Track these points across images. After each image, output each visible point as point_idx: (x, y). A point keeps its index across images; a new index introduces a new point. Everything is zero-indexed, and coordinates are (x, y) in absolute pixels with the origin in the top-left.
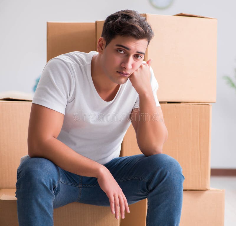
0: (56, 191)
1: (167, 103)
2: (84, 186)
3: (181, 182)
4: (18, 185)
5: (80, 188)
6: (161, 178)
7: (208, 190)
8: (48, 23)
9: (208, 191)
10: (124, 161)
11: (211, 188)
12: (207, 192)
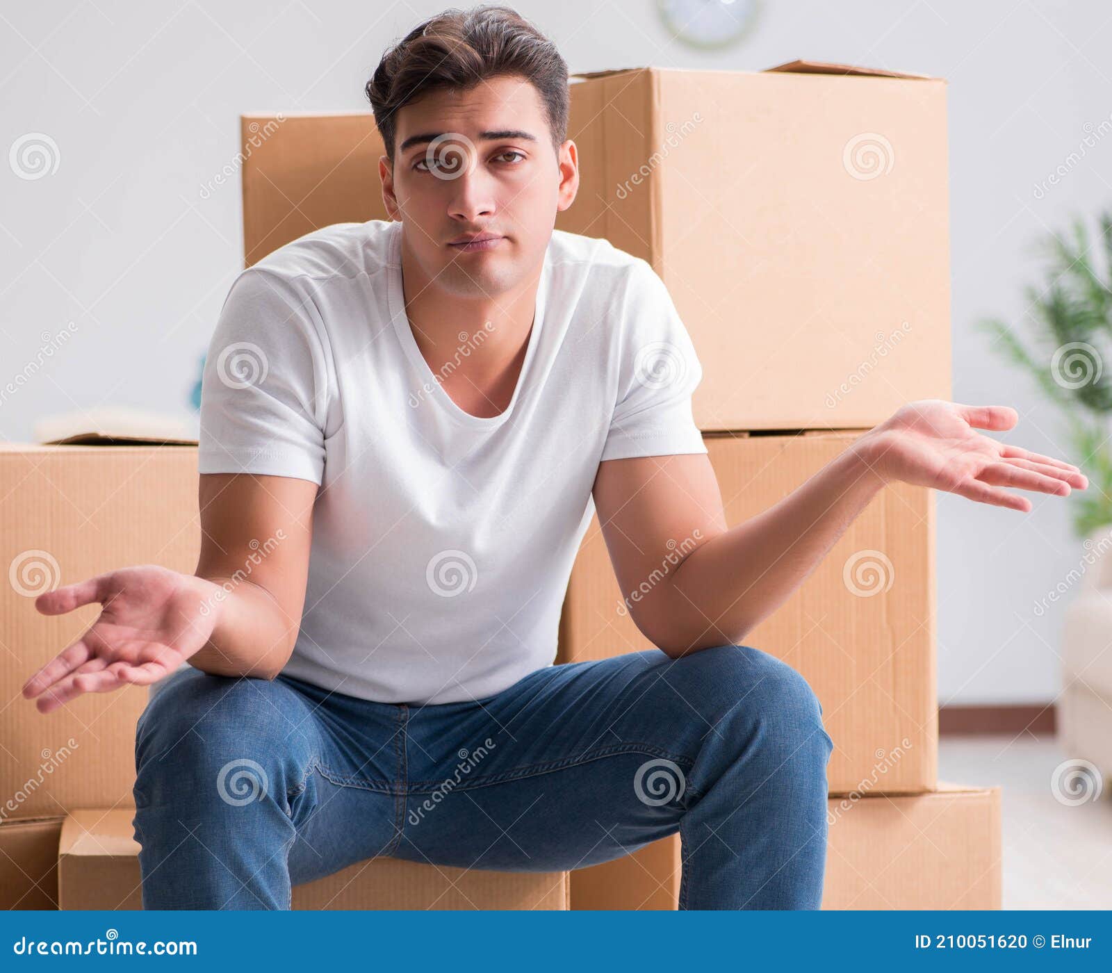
0: (299, 810)
1: (746, 435)
2: (417, 790)
3: (816, 762)
4: (142, 790)
5: (401, 800)
6: (736, 748)
7: (929, 792)
8: (244, 122)
9: (932, 796)
10: (579, 683)
11: (942, 785)
12: (924, 801)
